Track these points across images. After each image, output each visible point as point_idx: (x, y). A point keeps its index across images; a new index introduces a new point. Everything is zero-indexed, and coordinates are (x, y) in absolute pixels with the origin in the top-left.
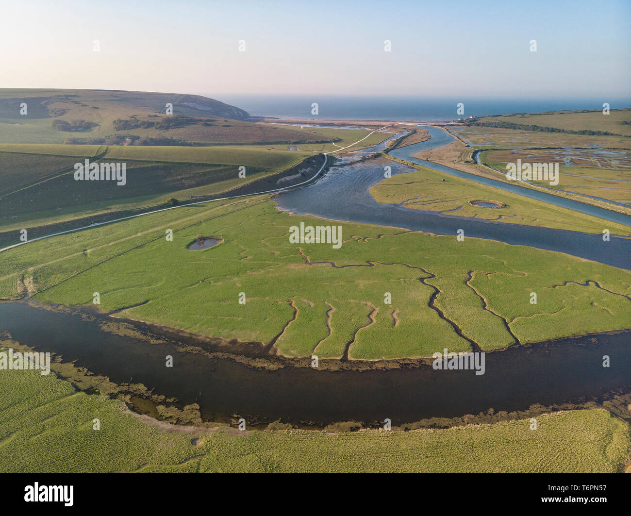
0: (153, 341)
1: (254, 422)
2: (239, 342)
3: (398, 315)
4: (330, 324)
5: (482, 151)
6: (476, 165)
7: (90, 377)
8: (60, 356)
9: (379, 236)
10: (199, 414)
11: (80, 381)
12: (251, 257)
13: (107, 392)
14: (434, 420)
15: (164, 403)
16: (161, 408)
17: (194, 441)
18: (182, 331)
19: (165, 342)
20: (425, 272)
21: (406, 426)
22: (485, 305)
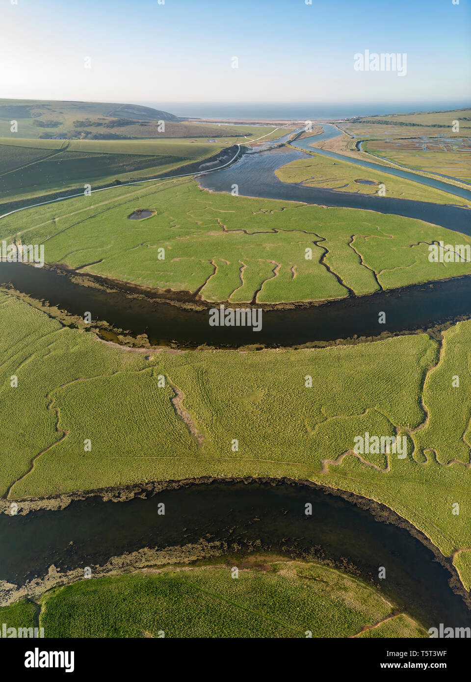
0: (108, 291)
1: (187, 345)
2: (172, 291)
3: (296, 269)
4: (242, 278)
5: (363, 141)
6: (359, 152)
7: (70, 317)
8: (48, 302)
9: (283, 209)
10: (148, 340)
11: (64, 320)
12: (179, 226)
13: (83, 327)
14: (316, 343)
15: (122, 334)
16: (121, 337)
17: (147, 358)
18: (129, 283)
19: (117, 291)
20: (318, 237)
21: (296, 347)
22: (362, 261)
